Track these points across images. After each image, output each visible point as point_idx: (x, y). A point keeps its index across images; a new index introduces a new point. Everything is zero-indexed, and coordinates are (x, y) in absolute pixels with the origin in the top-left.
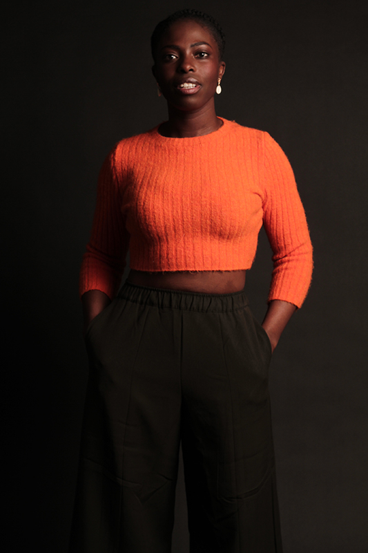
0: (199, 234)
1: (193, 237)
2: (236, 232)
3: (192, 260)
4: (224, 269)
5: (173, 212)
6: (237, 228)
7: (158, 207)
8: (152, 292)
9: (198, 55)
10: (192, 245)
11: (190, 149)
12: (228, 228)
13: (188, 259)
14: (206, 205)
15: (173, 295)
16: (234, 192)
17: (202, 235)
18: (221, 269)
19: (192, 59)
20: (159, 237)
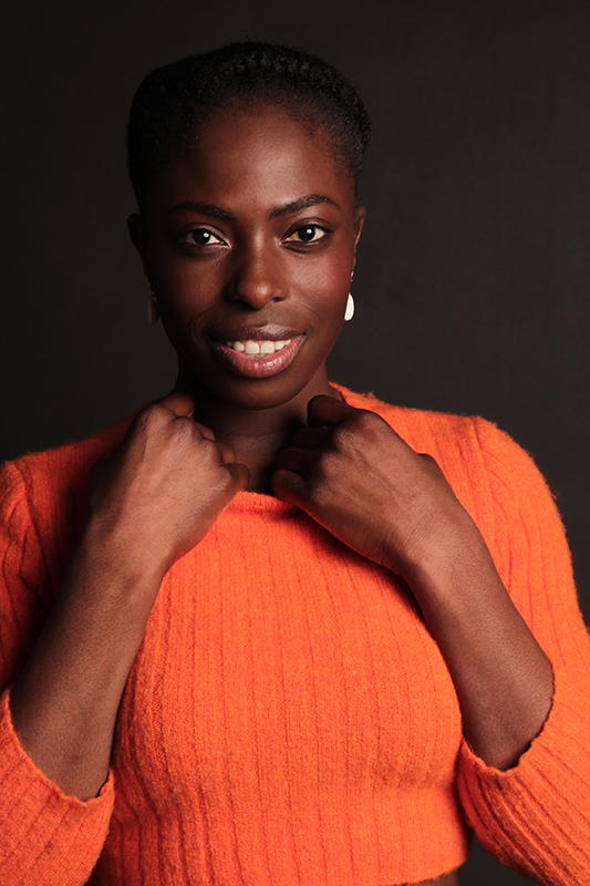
9: (295, 237)
19: (276, 254)
20: (202, 796)
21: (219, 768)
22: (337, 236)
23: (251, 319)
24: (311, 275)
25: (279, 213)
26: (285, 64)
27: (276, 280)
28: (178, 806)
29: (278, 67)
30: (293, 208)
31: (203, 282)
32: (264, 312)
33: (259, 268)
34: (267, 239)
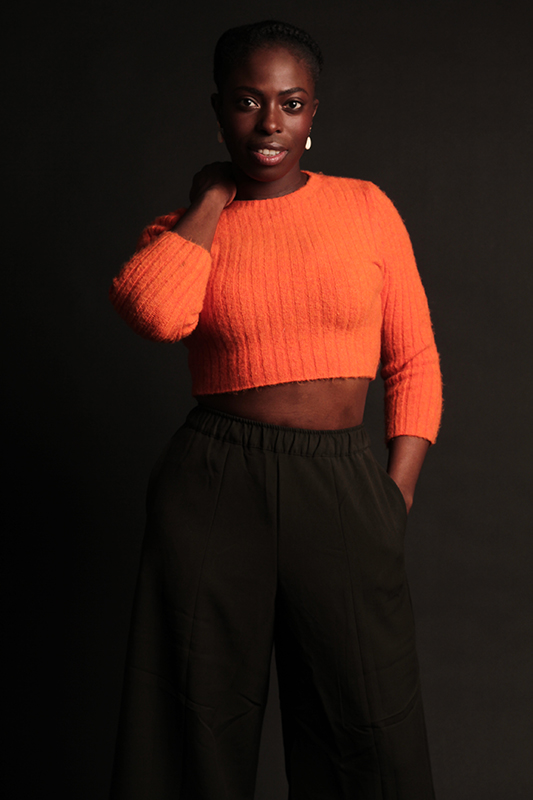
0: (306, 327)
1: (297, 331)
2: (358, 317)
3: (299, 365)
4: (347, 375)
5: (266, 296)
6: (359, 311)
7: (245, 291)
8: (234, 423)
9: (288, 106)
10: (296, 344)
11: (278, 213)
12: (346, 311)
13: (293, 364)
14: (312, 281)
15: (265, 430)
16: (348, 260)
17: (310, 327)
18: (343, 375)
19: (279, 112)
20: (246, 337)
21: (253, 324)
22: (306, 107)
23: (267, 139)
24: (293, 122)
25: (283, 94)
26: (288, 31)
27: (279, 122)
28: (236, 344)
29: (285, 32)
30: (289, 92)
31: (247, 122)
32: (272, 136)
33: (272, 116)
34: (276, 106)
